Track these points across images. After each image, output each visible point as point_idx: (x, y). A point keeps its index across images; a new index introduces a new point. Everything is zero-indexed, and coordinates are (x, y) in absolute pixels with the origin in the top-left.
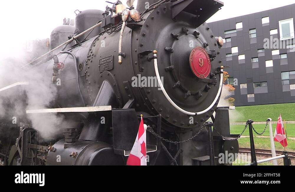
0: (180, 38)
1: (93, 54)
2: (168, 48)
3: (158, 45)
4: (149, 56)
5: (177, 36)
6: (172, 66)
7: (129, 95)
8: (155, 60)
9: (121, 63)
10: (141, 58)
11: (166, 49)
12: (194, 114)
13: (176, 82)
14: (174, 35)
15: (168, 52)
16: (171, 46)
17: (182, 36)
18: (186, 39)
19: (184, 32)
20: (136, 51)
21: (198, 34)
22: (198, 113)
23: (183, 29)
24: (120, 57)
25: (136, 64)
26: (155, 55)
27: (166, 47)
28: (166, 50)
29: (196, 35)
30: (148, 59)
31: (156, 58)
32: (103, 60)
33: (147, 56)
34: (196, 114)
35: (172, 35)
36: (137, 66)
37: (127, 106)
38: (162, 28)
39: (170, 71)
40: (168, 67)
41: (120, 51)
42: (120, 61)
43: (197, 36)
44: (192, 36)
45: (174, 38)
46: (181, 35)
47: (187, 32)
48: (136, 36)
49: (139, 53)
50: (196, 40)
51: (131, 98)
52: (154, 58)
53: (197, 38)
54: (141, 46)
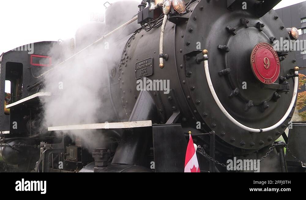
0: (237, 32)
1: (128, 57)
2: (222, 46)
3: (209, 42)
4: (198, 57)
5: (234, 30)
6: (228, 69)
7: (174, 107)
8: (206, 62)
9: (163, 67)
10: (188, 60)
11: (219, 47)
12: (258, 130)
13: (233, 89)
14: (230, 28)
15: (223, 51)
16: (226, 44)
17: (241, 29)
18: (245, 33)
19: (243, 25)
20: (181, 52)
21: (263, 26)
22: (264, 130)
23: (241, 20)
24: (161, 60)
25: (182, 68)
26: (205, 56)
27: (220, 45)
28: (219, 49)
29: (259, 27)
30: (197, 60)
31: (207, 59)
32: (140, 64)
33: (195, 58)
34: (261, 131)
35: (227, 29)
36: (182, 71)
37: (170, 121)
38: (214, 20)
39: (225, 75)
40: (223, 71)
41: (161, 52)
42: (161, 65)
43: (261, 28)
44: (254, 30)
45: (230, 33)
46: (238, 29)
47: (247, 24)
48: (181, 32)
49: (185, 54)
50: (259, 34)
51: (176, 111)
52: (204, 59)
53: (260, 31)
54: (188, 44)
